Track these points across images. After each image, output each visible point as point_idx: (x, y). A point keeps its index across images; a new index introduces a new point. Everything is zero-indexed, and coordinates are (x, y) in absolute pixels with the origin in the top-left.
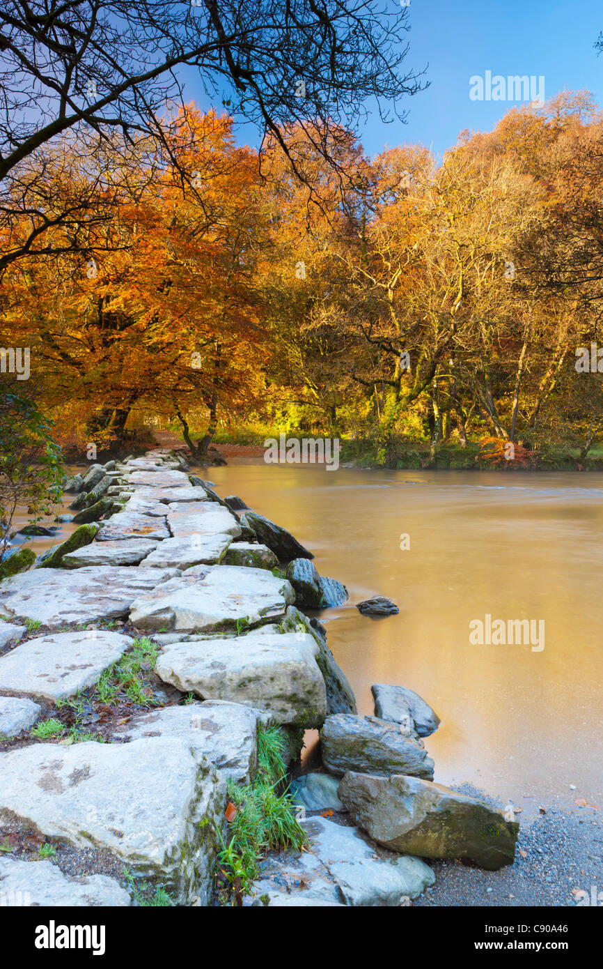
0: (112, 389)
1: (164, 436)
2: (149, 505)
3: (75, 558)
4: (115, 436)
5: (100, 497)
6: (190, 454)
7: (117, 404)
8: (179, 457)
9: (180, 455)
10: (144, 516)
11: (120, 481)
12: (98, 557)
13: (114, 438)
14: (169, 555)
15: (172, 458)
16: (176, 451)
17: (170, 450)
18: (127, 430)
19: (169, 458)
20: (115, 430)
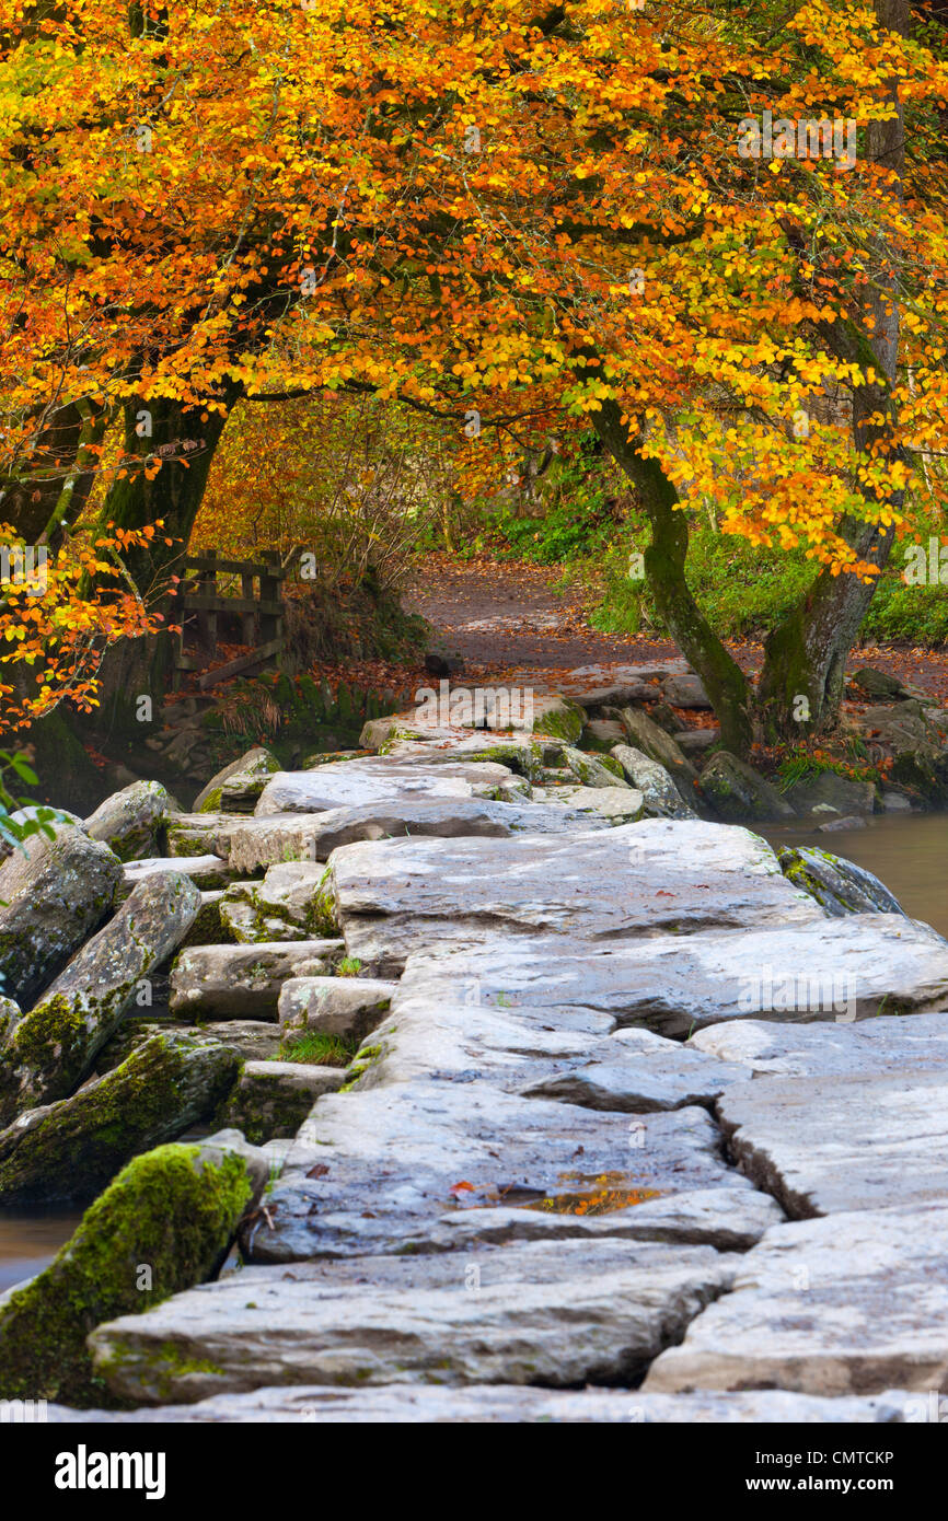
0: (100, 248)
1: (480, 607)
2: (552, 1042)
3: (181, 1346)
4: (134, 604)
5: (120, 1028)
6: (703, 731)
7: (143, 358)
8: (622, 752)
9: (632, 741)
10: (542, 1106)
11: (239, 917)
12: (345, 1336)
13: (131, 620)
14: (850, 1317)
15: (574, 755)
16: (594, 709)
17: (554, 704)
18: (209, 565)
19: (553, 758)
20: (131, 555)
